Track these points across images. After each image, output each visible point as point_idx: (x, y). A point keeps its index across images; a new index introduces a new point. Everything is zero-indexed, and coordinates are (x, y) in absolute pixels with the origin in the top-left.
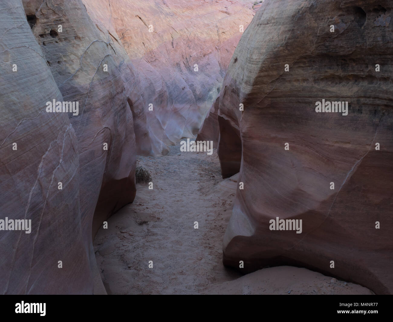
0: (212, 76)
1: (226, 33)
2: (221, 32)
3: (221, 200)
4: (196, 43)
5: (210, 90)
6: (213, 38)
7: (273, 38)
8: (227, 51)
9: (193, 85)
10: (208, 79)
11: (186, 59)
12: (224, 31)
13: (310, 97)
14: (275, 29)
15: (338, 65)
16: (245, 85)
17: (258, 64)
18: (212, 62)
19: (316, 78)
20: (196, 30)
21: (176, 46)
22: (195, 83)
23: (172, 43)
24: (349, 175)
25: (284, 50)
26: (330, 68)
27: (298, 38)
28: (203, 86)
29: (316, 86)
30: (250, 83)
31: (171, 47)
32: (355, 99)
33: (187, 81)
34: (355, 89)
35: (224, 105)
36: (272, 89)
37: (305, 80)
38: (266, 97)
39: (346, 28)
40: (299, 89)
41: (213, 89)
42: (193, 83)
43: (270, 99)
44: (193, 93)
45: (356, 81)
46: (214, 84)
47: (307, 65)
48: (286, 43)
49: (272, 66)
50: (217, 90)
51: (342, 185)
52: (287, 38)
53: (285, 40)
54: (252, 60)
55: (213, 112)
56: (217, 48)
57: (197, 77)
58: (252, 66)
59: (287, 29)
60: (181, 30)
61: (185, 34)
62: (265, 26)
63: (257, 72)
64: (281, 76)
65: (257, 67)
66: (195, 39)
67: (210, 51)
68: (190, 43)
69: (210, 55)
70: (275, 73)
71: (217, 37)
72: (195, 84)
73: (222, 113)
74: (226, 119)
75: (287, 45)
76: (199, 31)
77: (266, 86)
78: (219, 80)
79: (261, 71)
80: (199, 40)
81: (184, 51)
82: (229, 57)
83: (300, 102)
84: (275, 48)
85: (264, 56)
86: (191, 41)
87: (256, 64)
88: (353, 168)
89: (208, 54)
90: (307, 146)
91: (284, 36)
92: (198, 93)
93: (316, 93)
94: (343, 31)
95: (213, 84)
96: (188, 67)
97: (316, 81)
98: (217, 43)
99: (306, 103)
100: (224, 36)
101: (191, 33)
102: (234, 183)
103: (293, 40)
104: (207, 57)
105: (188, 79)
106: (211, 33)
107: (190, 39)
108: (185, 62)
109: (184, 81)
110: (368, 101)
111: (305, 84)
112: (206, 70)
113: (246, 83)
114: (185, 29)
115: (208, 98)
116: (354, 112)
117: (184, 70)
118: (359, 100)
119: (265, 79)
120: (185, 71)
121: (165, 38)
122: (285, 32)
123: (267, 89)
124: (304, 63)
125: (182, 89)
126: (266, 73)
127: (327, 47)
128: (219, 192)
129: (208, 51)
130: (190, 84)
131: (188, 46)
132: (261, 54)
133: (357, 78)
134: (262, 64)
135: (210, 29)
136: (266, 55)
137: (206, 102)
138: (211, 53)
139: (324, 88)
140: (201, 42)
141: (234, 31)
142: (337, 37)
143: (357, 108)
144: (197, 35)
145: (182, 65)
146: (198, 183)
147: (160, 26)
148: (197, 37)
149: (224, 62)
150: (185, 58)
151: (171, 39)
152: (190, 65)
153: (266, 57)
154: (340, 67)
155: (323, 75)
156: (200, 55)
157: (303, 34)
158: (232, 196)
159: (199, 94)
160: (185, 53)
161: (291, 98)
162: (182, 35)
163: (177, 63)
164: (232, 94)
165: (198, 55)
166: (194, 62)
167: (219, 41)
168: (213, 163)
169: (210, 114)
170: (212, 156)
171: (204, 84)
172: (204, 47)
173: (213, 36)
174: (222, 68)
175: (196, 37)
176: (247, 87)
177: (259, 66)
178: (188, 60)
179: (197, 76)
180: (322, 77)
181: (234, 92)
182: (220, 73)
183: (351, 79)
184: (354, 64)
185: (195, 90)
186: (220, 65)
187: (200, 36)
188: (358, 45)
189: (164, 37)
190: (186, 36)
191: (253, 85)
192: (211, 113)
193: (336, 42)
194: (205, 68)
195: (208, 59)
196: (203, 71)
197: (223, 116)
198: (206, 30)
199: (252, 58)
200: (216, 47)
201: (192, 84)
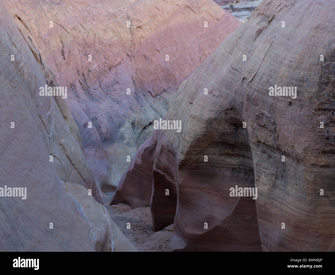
0: (123, 102)
1: (143, 27)
2: (135, 27)
3: (158, 245)
4: (97, 48)
5: (120, 125)
6: (124, 39)
7: (197, 129)
8: (145, 57)
9: (97, 119)
10: (117, 108)
11: (83, 75)
12: (140, 24)
13: (217, 164)
14: (198, 124)
15: (230, 148)
16: (181, 154)
17: (188, 143)
18: (123, 78)
19: (220, 154)
20: (96, 27)
21: (69, 56)
22: (99, 115)
23: (62, 51)
24: (235, 205)
25: (203, 137)
26: (226, 149)
27: (210, 132)
28: (110, 119)
29: (220, 158)
30: (184, 153)
31: (61, 58)
32: (238, 166)
33: (87, 111)
34: (238, 161)
35: (160, 161)
36: (197, 158)
37: (214, 154)
38: (193, 162)
39: (231, 132)
40: (212, 159)
41: (125, 124)
42: (96, 115)
43: (195, 164)
44: (98, 130)
45: (238, 157)
46: (127, 115)
47: (215, 146)
48: (204, 134)
49: (197, 145)
50: (131, 125)
51: (232, 211)
52: (204, 131)
53: (203, 132)
54: (185, 139)
55: (139, 164)
56: (130, 54)
57: (101, 105)
58: (185, 143)
59: (204, 127)
60: (74, 28)
61: (79, 35)
62: (193, 119)
63: (188, 148)
64: (202, 151)
65: (188, 145)
66: (95, 41)
67: (119, 60)
68: (88, 49)
69: (119, 67)
70: (198, 149)
71: (129, 36)
72: (99, 117)
73: (158, 168)
74: (162, 174)
75: (204, 135)
76: (101, 27)
77: (193, 156)
78: (134, 108)
79: (190, 147)
80: (102, 43)
81: (80, 63)
82: (148, 68)
83: (212, 166)
84: (198, 135)
85: (192, 139)
86: (89, 46)
87: (187, 143)
88: (237, 202)
89: (116, 66)
90: (216, 191)
91: (203, 130)
92: (104, 130)
93: (220, 162)
94: (230, 133)
95: (124, 115)
96: (86, 88)
97: (220, 155)
98: (129, 46)
99: (215, 167)
100: (140, 33)
101: (89, 33)
102: (168, 232)
103: (207, 133)
104: (114, 70)
105: (89, 109)
106: (119, 29)
107: (88, 43)
108: (81, 81)
109: (83, 112)
110: (243, 167)
111: (214, 156)
112: (113, 93)
113: (181, 153)
114: (80, 26)
115: (118, 138)
116: (237, 173)
117: (82, 94)
118: (239, 167)
119: (193, 152)
120: (83, 96)
121: (52, 46)
122: (203, 128)
123: (194, 158)
124: (214, 145)
125: (83, 127)
126: (193, 149)
127: (223, 139)
128: (155, 239)
129: (116, 60)
130: (92, 116)
131: (85, 55)
132: (191, 137)
133: (239, 156)
134: (191, 144)
135: (118, 22)
136: (193, 139)
137: (116, 144)
138: (120, 63)
139: (224, 160)
140: (105, 46)
141: (157, 24)
142: (227, 135)
143: (239, 171)
144: (97, 35)
145: (78, 86)
146: (133, 235)
147: (44, 26)
148: (99, 38)
149: (140, 77)
150: (81, 74)
151: (61, 45)
152: (89, 84)
153: (193, 140)
154: (231, 149)
155: (223, 152)
156: (103, 68)
157: (212, 130)
158: (167, 241)
159: (106, 133)
160: (81, 67)
161: (207, 164)
162: (77, 36)
163: (71, 84)
164: (168, 153)
165: (101, 67)
166: (95, 80)
167: (133, 44)
168: (142, 221)
169: (134, 166)
170: (140, 214)
171: (112, 116)
172: (110, 54)
173: (123, 35)
174: (138, 87)
175: (96, 39)
176: (182, 156)
177: (189, 144)
178: (86, 76)
179: (100, 103)
180: (223, 153)
181: (170, 152)
182: (134, 98)
183: (236, 155)
184: (237, 149)
185: (100, 127)
186: (134, 84)
187: (102, 35)
188: (236, 140)
189: (51, 44)
190: (82, 38)
191: (186, 155)
192: (136, 164)
193: (227, 137)
194: (112, 89)
195: (116, 74)
196: (108, 94)
197: (159, 171)
198: (111, 26)
199: (185, 138)
200: (128, 52)
201: (95, 117)
